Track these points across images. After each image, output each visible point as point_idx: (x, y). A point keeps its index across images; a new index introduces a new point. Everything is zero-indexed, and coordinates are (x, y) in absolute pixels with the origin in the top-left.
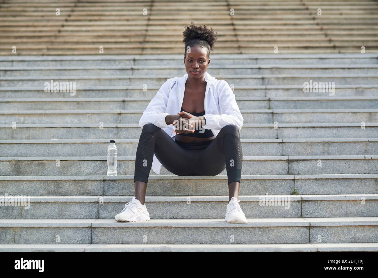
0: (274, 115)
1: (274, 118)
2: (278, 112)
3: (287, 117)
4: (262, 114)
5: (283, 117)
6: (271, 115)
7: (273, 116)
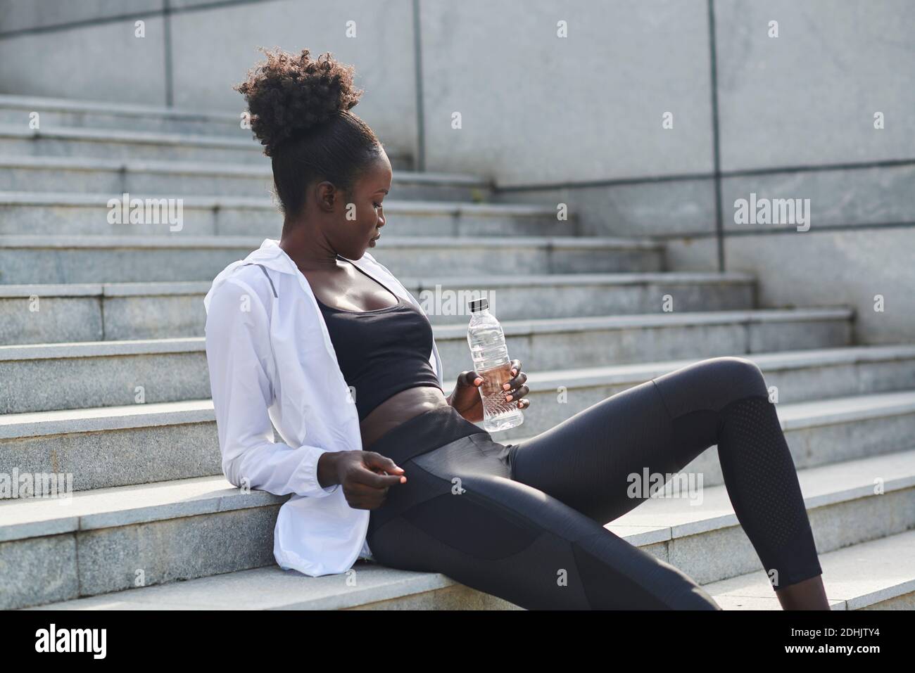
0: (106, 303)
1: (106, 314)
2: (116, 293)
3: (137, 311)
4: (74, 301)
5: (127, 310)
6: (95, 303)
7: (102, 307)
